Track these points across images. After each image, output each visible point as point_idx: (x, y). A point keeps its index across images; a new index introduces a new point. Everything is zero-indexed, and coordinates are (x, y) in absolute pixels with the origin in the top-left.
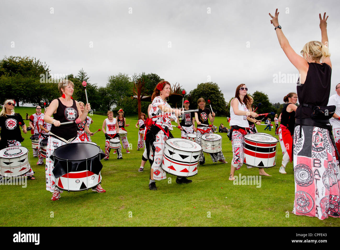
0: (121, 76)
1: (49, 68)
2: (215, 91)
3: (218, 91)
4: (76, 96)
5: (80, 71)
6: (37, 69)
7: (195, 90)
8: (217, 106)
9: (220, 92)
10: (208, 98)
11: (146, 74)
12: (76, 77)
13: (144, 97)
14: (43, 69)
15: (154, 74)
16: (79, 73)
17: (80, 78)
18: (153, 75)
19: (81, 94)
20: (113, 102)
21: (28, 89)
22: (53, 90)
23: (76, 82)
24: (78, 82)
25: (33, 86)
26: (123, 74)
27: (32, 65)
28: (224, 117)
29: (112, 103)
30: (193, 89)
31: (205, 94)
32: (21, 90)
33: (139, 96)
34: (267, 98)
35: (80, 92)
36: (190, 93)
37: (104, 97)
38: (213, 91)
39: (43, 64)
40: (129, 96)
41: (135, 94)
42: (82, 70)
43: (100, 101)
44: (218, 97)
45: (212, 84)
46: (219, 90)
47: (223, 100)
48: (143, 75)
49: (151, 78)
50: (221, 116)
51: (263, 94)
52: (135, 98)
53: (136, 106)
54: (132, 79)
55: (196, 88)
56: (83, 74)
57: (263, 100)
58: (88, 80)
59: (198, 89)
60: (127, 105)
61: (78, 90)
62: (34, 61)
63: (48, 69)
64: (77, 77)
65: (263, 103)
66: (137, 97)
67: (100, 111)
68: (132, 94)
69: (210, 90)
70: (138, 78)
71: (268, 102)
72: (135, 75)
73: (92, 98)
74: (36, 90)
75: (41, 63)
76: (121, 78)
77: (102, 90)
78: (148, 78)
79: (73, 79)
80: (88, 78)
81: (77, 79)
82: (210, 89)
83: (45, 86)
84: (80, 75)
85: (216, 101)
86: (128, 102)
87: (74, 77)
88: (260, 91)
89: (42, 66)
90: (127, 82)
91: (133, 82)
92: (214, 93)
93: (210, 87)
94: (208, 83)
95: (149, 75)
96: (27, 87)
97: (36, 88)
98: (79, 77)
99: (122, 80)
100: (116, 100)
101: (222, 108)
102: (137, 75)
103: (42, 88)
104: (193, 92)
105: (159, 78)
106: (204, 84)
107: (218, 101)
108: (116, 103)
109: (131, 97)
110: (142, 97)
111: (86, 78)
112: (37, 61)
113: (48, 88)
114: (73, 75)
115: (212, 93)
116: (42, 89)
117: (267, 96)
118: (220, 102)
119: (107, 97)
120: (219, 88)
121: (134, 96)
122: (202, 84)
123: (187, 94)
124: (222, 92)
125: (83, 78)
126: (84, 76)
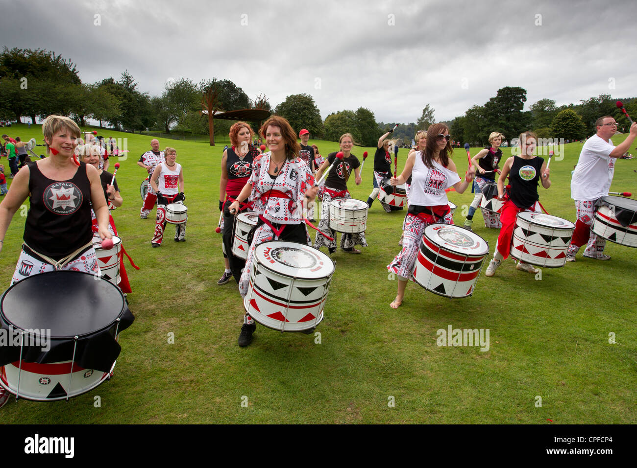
0: (183, 83)
1: (76, 68)
2: (309, 106)
3: (313, 106)
4: (120, 109)
5: (124, 74)
6: (58, 69)
7: (283, 104)
8: (311, 126)
9: (316, 107)
10: (300, 115)
11: (218, 80)
12: (117, 82)
13: (218, 113)
14: (68, 69)
15: (228, 80)
16: (122, 76)
17: (124, 83)
18: (226, 81)
19: (125, 107)
20: (172, 118)
22: (84, 101)
23: (118, 89)
24: (121, 89)
25: (54, 95)
26: (185, 80)
27: (50, 63)
28: (319, 139)
29: (171, 120)
30: (280, 103)
31: (296, 109)
33: (210, 112)
34: (374, 117)
35: (124, 103)
36: (277, 107)
37: (160, 111)
38: (306, 106)
39: (67, 62)
40: (194, 110)
41: (203, 108)
42: (126, 73)
43: (155, 117)
44: (312, 114)
45: (305, 96)
46: (315, 105)
47: (319, 117)
48: (213, 82)
49: (224, 86)
50: (316, 139)
51: (368, 112)
52: (204, 114)
53: (205, 124)
54: (199, 86)
55: (284, 101)
56: (128, 78)
57: (368, 120)
58: (136, 87)
59: (287, 102)
60: (193, 123)
61: (122, 101)
62: (52, 57)
63: (74, 70)
64: (120, 83)
65: (368, 123)
66: (207, 112)
67: (155, 130)
68: (198, 108)
69: (302, 105)
70: (207, 86)
71: (374, 121)
72: (203, 82)
73: (142, 112)
74: (59, 101)
75: (63, 60)
76: (183, 85)
77: (156, 101)
78: (220, 86)
80: (135, 85)
81: (119, 85)
82: (302, 103)
83: (71, 95)
84: (123, 80)
85: (310, 118)
86: (193, 119)
87: (115, 82)
88: (364, 107)
89: (65, 65)
90: (190, 92)
91: (200, 92)
92: (308, 108)
93: (302, 101)
94: (300, 95)
95: (221, 82)
96: (44, 96)
97: (59, 98)
98: (122, 83)
99: (184, 88)
100: (178, 116)
101: (317, 128)
102: (206, 82)
103: (67, 97)
104: (281, 107)
105: (235, 86)
106: (295, 96)
107: (312, 119)
108: (177, 120)
109: (197, 112)
110: (214, 112)
111: (133, 84)
112: (56, 58)
113: (76, 98)
114: (113, 80)
115: (304, 109)
116: (67, 99)
117: (373, 114)
118: (315, 121)
119: (163, 111)
120: (314, 102)
121: (203, 111)
122: (292, 96)
123: (271, 109)
124: (318, 108)
125: (128, 84)
126: (130, 80)
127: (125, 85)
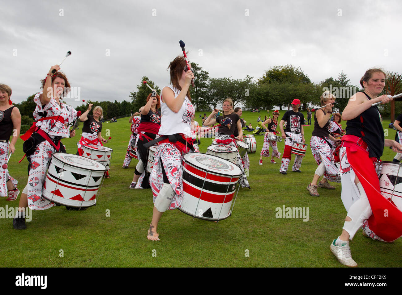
5: (340, 74)
6: (297, 75)
12: (335, 80)
16: (339, 75)
21: (283, 94)
24: (338, 84)
32: (277, 96)
42: (342, 73)
56: (343, 76)
58: (348, 82)
64: (337, 80)
79: (332, 82)
80: (348, 81)
81: (337, 81)
84: (340, 78)
87: (334, 80)
96: (282, 93)
98: (339, 80)
111: (346, 80)
125: (343, 81)
126: (345, 78)
127: (341, 82)
